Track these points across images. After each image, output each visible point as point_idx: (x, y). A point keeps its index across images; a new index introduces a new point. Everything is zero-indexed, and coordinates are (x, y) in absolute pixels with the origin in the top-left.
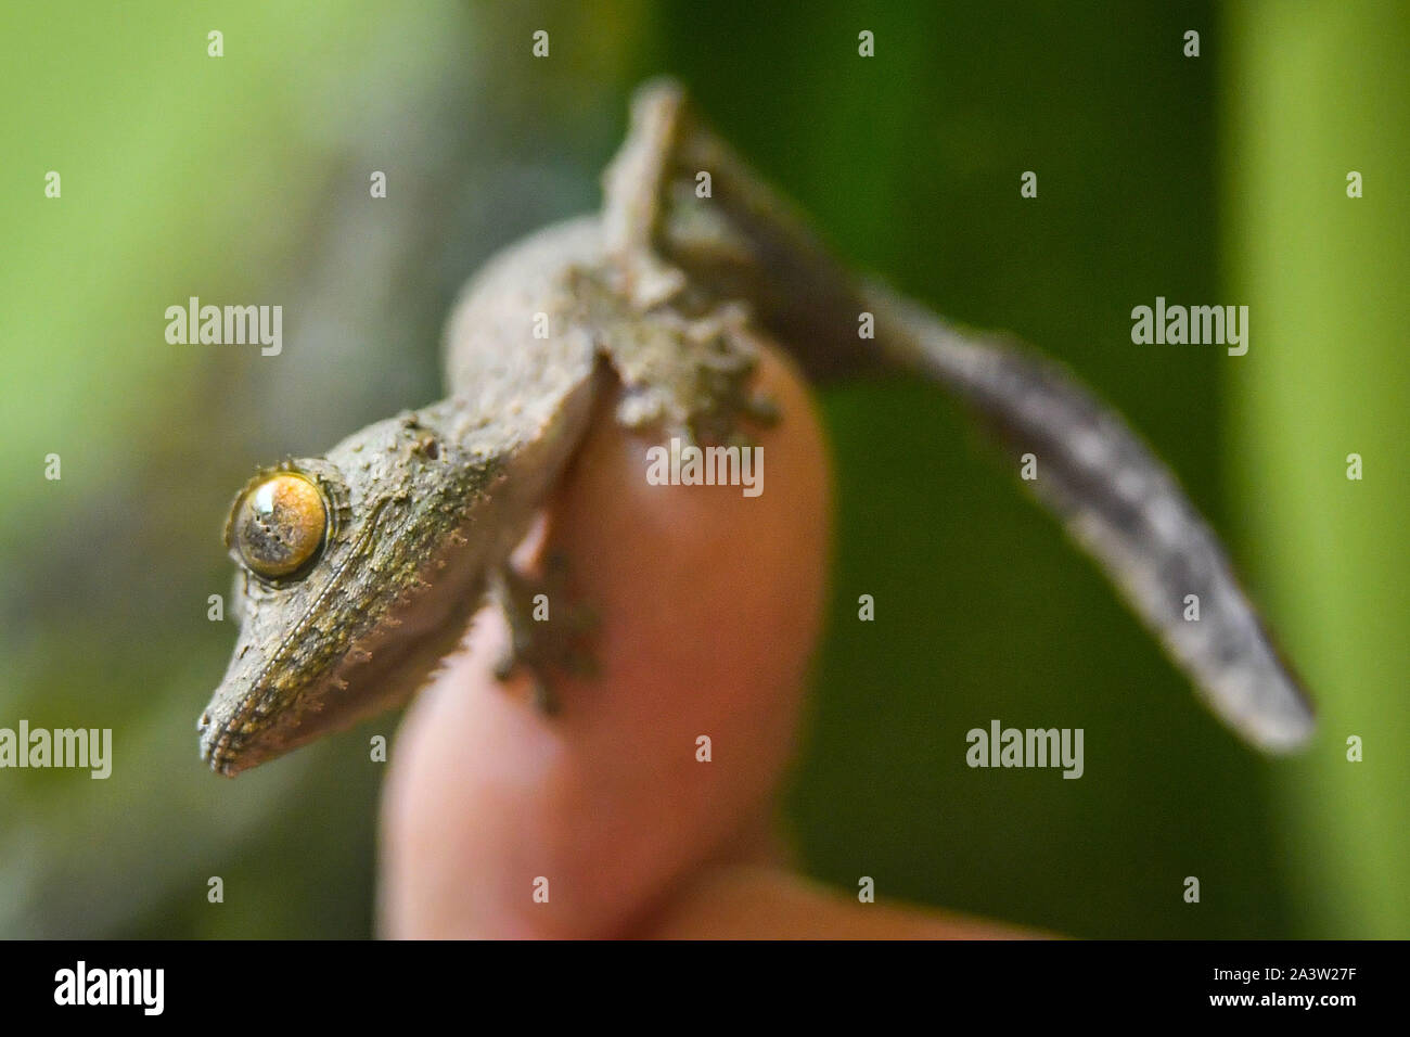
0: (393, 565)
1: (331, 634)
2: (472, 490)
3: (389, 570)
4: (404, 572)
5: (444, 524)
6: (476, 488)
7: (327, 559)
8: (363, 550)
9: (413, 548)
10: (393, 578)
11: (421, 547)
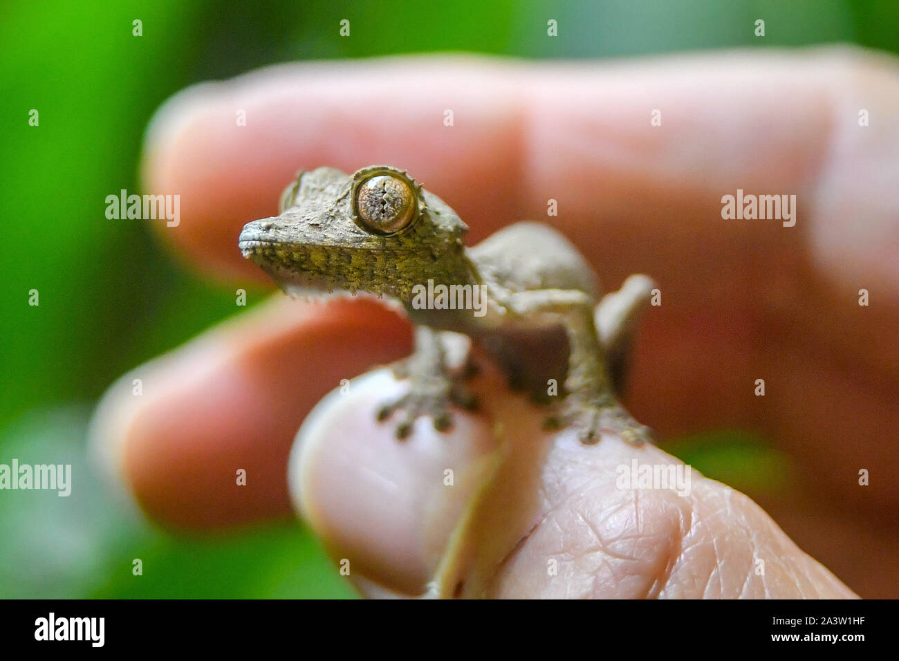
0: (404, 275)
1: (354, 267)
3: (401, 275)
10: (399, 280)
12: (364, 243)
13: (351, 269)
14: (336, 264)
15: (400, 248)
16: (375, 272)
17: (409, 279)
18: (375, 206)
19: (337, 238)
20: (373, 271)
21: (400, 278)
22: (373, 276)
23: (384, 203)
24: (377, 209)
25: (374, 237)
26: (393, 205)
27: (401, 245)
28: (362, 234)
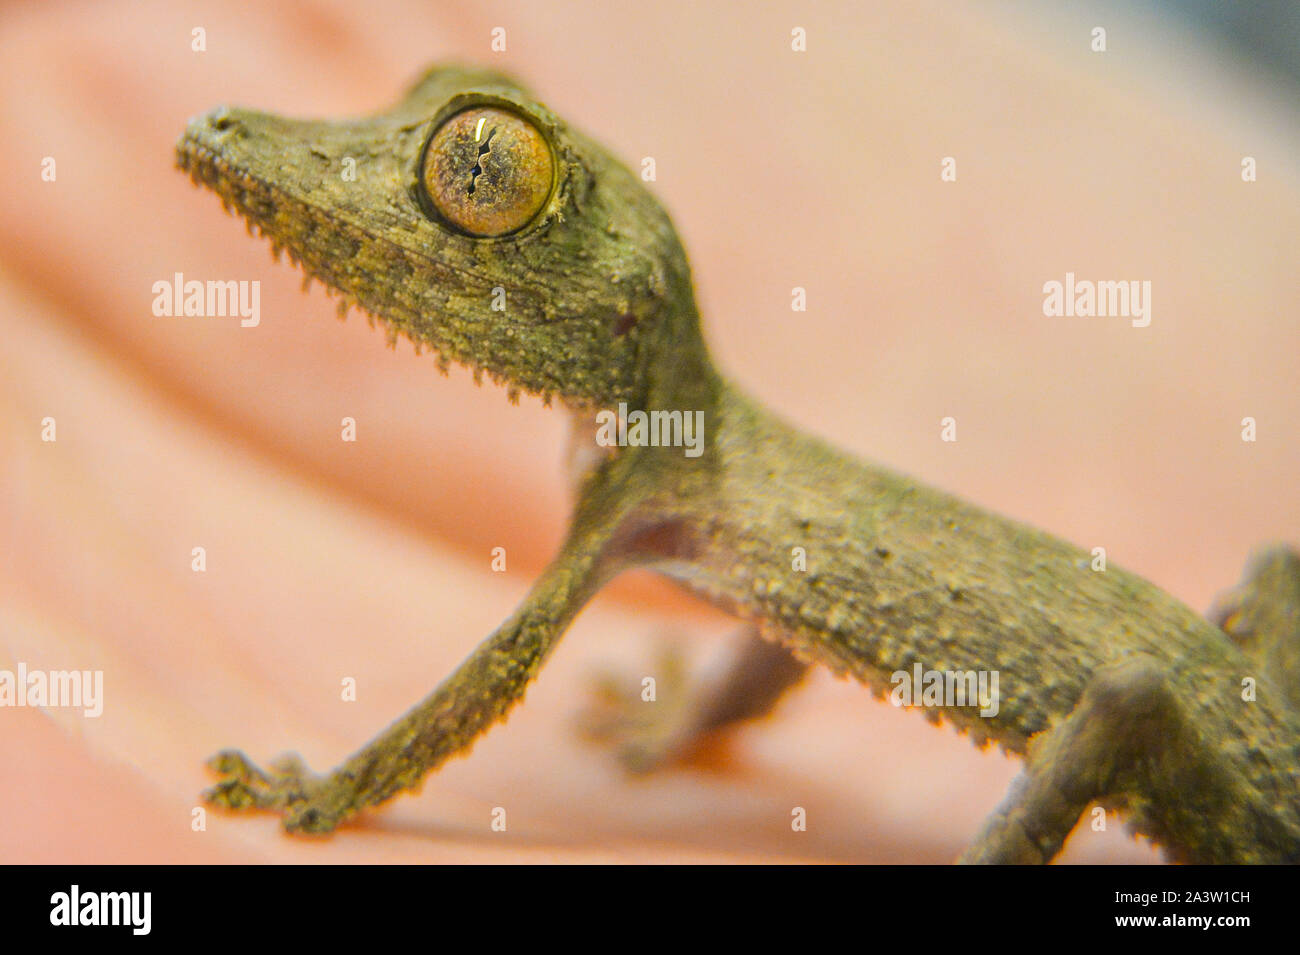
0: (457, 324)
1: (358, 268)
2: (588, 391)
3: (451, 321)
4: (454, 340)
5: (529, 373)
6: (593, 395)
7: (451, 241)
8: (469, 285)
9: (486, 343)
10: (442, 329)
11: (492, 353)
12: (393, 230)
13: (350, 269)
14: (323, 246)
15: (471, 271)
16: (397, 295)
17: (465, 336)
18: (456, 172)
19: (343, 199)
20: (393, 290)
21: (447, 325)
22: (389, 300)
23: (477, 171)
24: (459, 178)
25: (427, 226)
26: (494, 180)
27: (474, 264)
28: (402, 211)
